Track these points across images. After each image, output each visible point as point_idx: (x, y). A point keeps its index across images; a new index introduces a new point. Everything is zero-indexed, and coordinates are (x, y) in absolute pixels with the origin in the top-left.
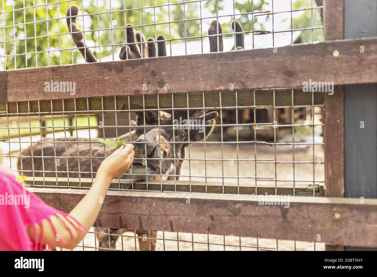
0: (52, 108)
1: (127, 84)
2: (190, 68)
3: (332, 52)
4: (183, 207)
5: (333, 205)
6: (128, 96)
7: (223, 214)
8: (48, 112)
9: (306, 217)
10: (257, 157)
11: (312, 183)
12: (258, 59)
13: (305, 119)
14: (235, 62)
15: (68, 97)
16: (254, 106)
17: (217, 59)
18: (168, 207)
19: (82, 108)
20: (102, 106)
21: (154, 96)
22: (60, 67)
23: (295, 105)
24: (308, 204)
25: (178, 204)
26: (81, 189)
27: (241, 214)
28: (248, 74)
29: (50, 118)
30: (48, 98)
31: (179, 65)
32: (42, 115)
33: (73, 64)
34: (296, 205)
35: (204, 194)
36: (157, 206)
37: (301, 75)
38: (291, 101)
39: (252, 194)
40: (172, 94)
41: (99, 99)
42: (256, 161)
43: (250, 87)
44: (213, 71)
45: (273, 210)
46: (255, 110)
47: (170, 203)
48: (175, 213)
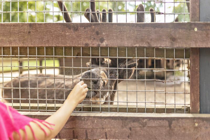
0: (28, 53)
1: (81, 39)
2: (119, 31)
3: (194, 28)
4: (113, 123)
5: (194, 118)
6: (81, 47)
7: (137, 126)
8: (25, 56)
9: (181, 126)
10: (156, 90)
11: (184, 105)
12: (157, 29)
13: (180, 66)
14: (145, 29)
15: (40, 46)
16: (155, 58)
17: (135, 27)
18: (104, 122)
19: (50, 53)
20: (64, 53)
21: (97, 48)
22: (35, 24)
23: (175, 58)
24: (182, 118)
25: (110, 120)
26: (47, 111)
27: (147, 126)
28: (152, 38)
29: (27, 60)
30: (26, 45)
31: (113, 29)
32: (21, 57)
33: (45, 22)
34: (176, 119)
35: (126, 113)
36: (97, 122)
37: (179, 40)
38: (174, 56)
39: (153, 113)
40: (108, 48)
41: (62, 48)
42: (155, 91)
43: (153, 46)
44: (132, 35)
45: (164, 122)
46: (155, 60)
47: (105, 120)
48: (109, 127)
